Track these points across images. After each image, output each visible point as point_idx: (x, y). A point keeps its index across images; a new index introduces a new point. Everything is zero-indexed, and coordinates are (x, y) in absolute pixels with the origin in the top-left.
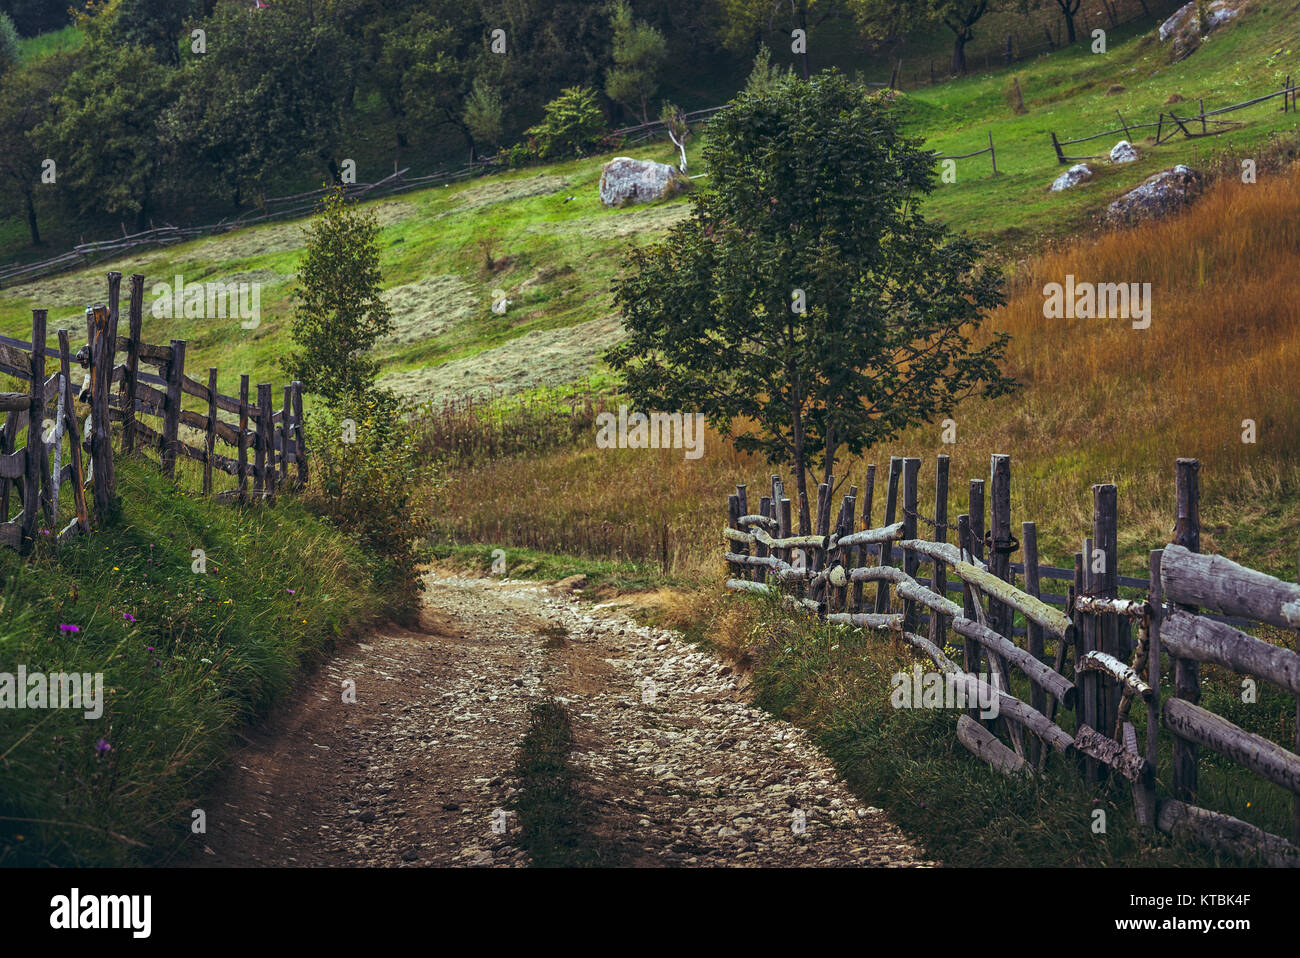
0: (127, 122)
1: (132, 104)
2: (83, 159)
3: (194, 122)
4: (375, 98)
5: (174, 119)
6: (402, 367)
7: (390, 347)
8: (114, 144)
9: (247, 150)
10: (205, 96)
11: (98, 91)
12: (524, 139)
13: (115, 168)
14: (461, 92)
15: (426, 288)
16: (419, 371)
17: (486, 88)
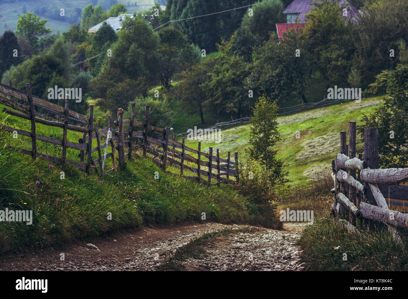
0: (233, 82)
1: (235, 75)
2: (218, 94)
3: (256, 82)
4: (318, 74)
5: (249, 81)
6: (318, 163)
7: (315, 157)
8: (229, 89)
9: (274, 91)
10: (260, 73)
11: (224, 71)
12: (369, 88)
13: (229, 97)
14: (347, 71)
15: (329, 137)
16: (323, 164)
17: (356, 70)
